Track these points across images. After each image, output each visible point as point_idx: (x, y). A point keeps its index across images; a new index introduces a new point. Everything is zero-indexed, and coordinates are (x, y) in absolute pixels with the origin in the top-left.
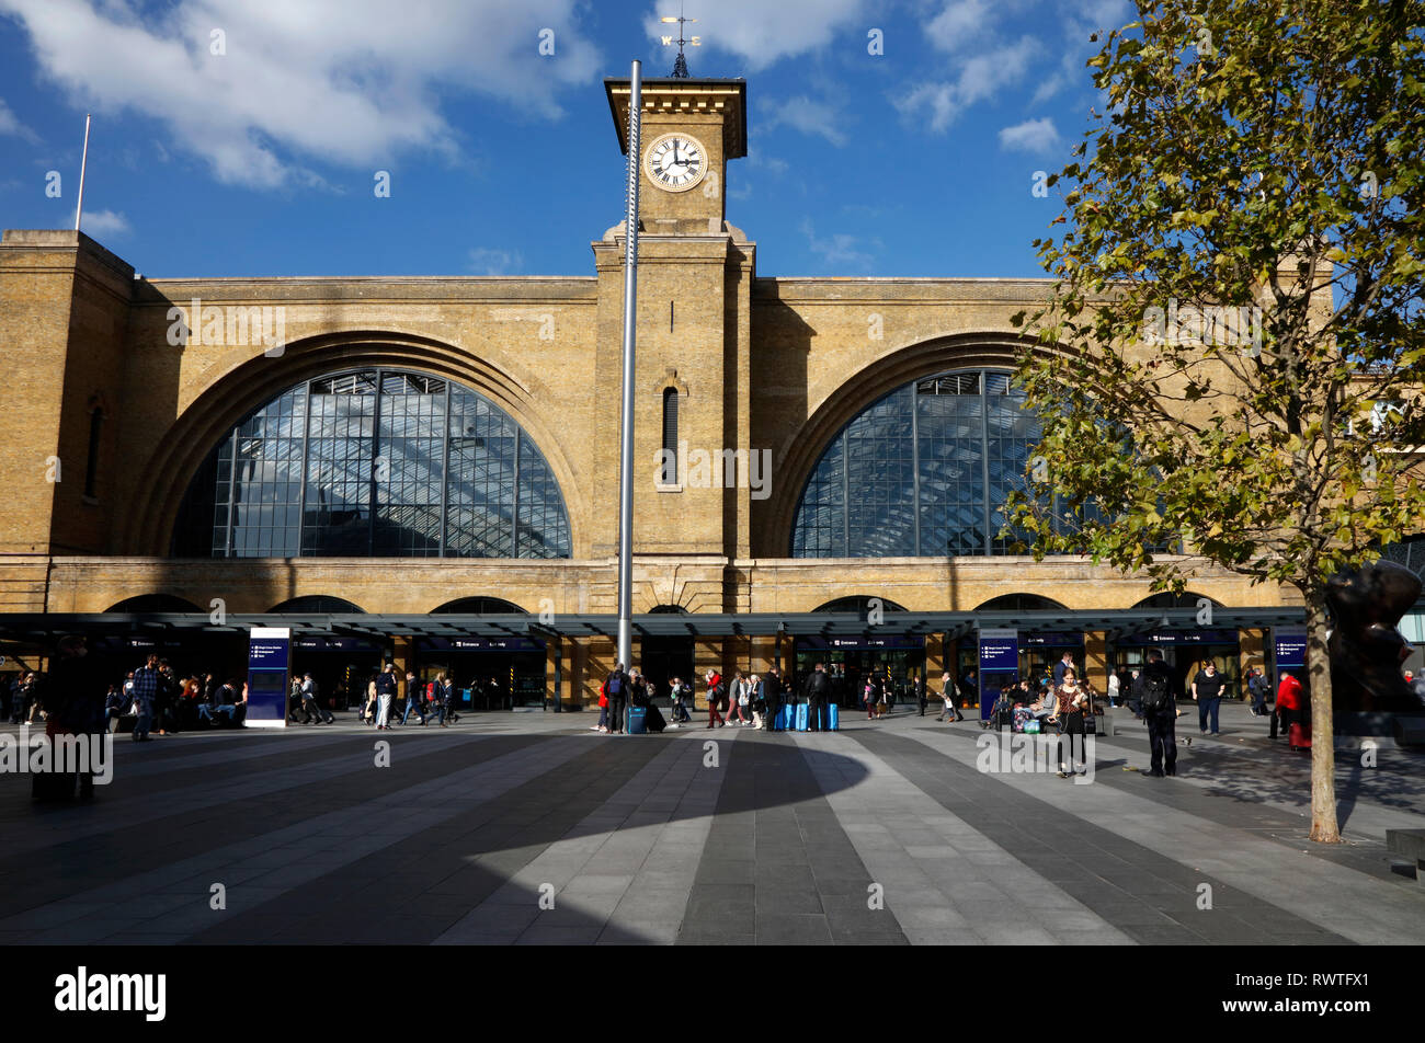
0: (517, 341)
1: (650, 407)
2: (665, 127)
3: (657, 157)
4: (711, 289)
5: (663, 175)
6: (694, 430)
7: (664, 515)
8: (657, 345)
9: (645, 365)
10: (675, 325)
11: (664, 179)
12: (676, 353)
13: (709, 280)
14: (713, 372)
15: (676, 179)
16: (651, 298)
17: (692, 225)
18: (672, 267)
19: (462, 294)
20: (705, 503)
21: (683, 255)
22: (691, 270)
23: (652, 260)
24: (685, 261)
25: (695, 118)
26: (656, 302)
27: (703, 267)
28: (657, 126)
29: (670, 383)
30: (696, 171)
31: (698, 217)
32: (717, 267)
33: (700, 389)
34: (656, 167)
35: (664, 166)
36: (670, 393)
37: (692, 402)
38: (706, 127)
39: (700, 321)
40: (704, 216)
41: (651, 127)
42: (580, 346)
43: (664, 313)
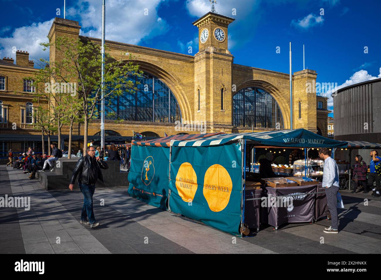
0: (175, 69)
1: (219, 92)
2: (217, 26)
3: (216, 33)
4: (229, 67)
5: (217, 37)
6: (227, 98)
7: (222, 116)
8: (220, 78)
9: (218, 82)
10: (223, 74)
12: (224, 81)
13: (228, 65)
14: (230, 86)
15: (220, 39)
16: (219, 67)
17: (223, 51)
18: (222, 60)
19: (163, 55)
20: (229, 114)
21: (224, 58)
22: (226, 62)
23: (219, 59)
24: (225, 60)
25: (223, 25)
26: (219, 68)
27: (228, 62)
29: (223, 87)
30: (223, 38)
31: (224, 49)
32: (230, 62)
33: (227, 89)
34: (216, 35)
36: (222, 89)
37: (226, 92)
38: (225, 27)
39: (228, 74)
41: (215, 25)
42: (188, 72)
43: (221, 71)
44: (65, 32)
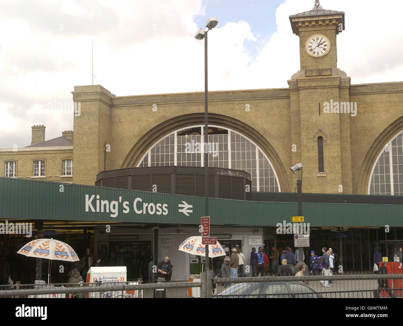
1: (312, 144)
2: (313, 32)
3: (310, 44)
4: (334, 97)
5: (313, 52)
6: (330, 152)
7: (320, 185)
8: (314, 121)
9: (310, 128)
10: (320, 112)
11: (313, 53)
12: (322, 123)
14: (336, 130)
15: (318, 53)
16: (311, 102)
17: (325, 71)
18: (319, 90)
20: (335, 180)
21: (323, 85)
22: (326, 91)
23: (311, 88)
24: (324, 87)
25: (325, 28)
26: (313, 104)
27: (331, 89)
28: (310, 32)
29: (320, 135)
30: (326, 49)
31: (327, 67)
32: (336, 89)
33: (331, 136)
34: (310, 48)
35: (313, 47)
36: (320, 138)
37: (329, 142)
38: (329, 31)
40: (330, 67)
41: (308, 32)
43: (316, 108)
44: (84, 101)
